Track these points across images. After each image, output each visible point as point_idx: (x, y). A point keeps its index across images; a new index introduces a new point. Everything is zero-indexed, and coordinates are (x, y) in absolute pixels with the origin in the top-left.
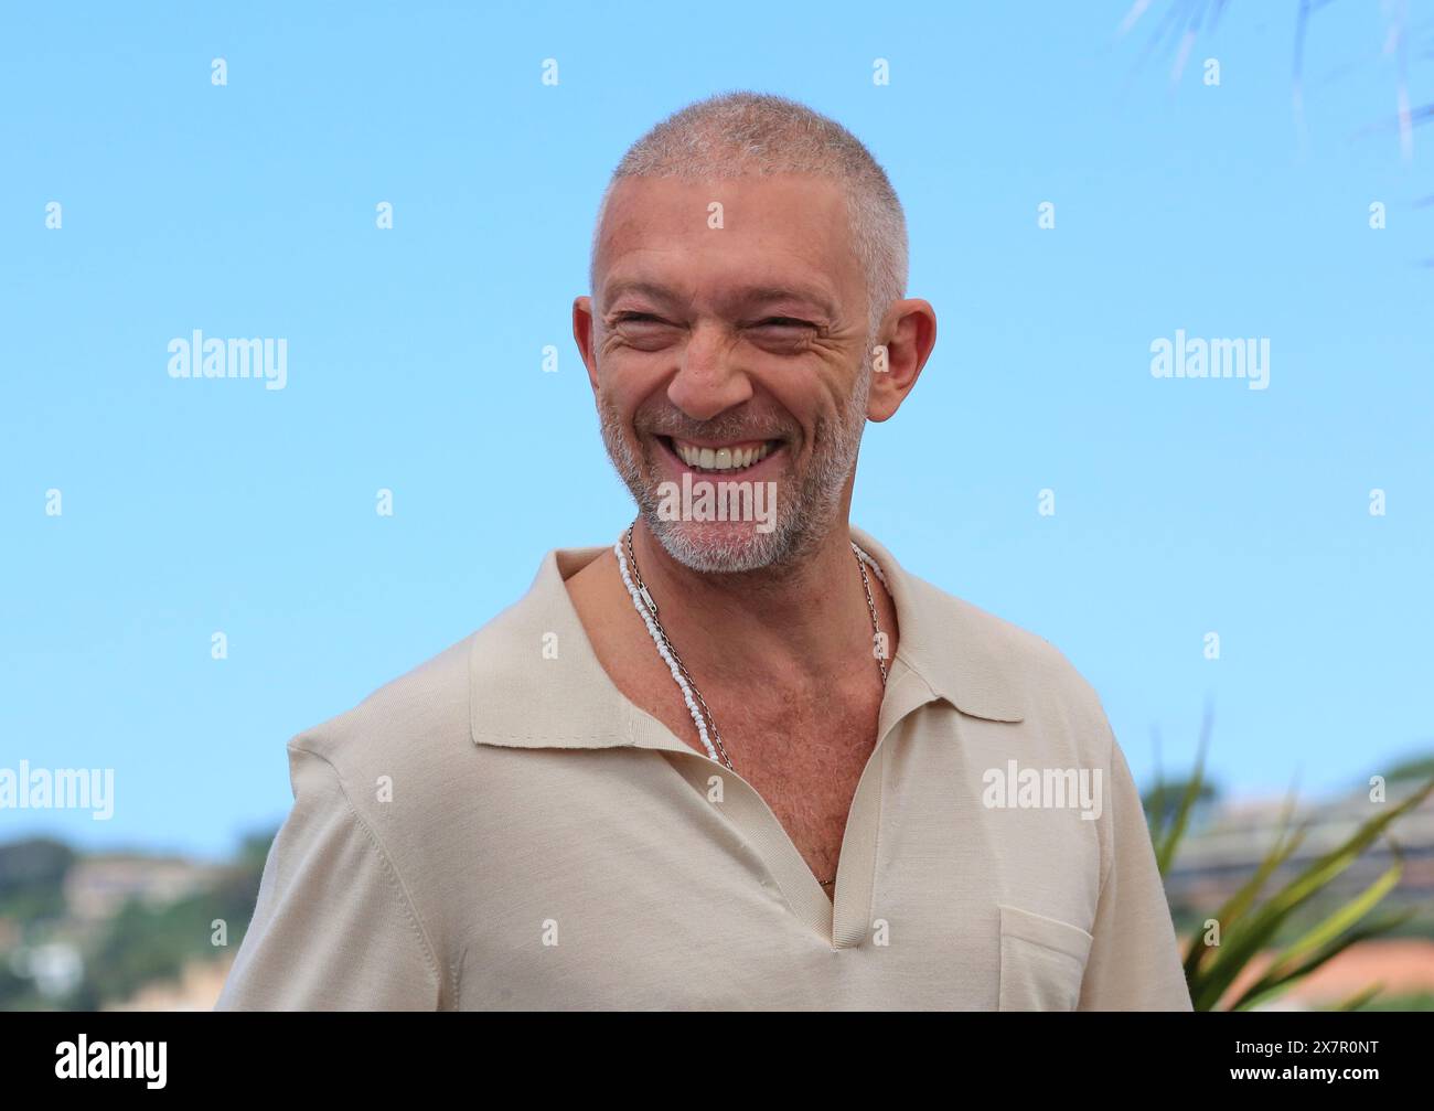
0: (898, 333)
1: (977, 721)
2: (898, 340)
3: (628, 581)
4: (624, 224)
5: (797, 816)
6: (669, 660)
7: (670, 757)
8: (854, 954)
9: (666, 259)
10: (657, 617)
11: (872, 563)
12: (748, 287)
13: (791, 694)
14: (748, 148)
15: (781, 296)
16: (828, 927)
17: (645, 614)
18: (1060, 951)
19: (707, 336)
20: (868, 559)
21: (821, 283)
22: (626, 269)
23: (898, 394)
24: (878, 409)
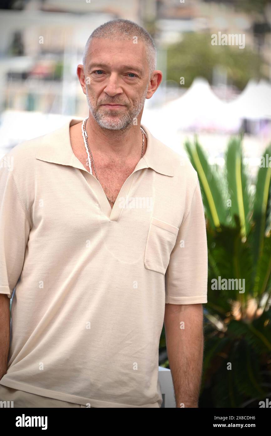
0: (153, 78)
1: (160, 175)
2: (153, 79)
3: (82, 129)
4: (96, 50)
5: (108, 188)
6: (87, 148)
7: (81, 171)
8: (115, 222)
9: (106, 58)
10: (87, 139)
11: (146, 134)
12: (124, 65)
13: (114, 161)
14: (125, 33)
15: (131, 68)
16: (109, 215)
17: (84, 137)
18: (166, 230)
19: (114, 76)
20: (145, 133)
21: (140, 66)
22: (96, 60)
23: (152, 92)
24: (148, 96)
